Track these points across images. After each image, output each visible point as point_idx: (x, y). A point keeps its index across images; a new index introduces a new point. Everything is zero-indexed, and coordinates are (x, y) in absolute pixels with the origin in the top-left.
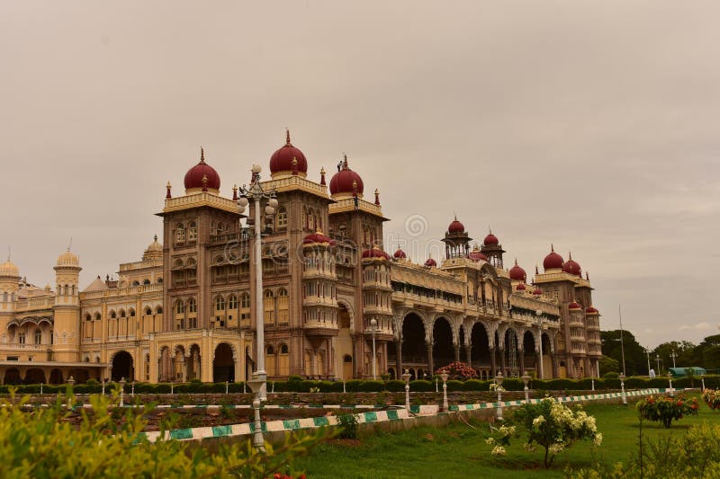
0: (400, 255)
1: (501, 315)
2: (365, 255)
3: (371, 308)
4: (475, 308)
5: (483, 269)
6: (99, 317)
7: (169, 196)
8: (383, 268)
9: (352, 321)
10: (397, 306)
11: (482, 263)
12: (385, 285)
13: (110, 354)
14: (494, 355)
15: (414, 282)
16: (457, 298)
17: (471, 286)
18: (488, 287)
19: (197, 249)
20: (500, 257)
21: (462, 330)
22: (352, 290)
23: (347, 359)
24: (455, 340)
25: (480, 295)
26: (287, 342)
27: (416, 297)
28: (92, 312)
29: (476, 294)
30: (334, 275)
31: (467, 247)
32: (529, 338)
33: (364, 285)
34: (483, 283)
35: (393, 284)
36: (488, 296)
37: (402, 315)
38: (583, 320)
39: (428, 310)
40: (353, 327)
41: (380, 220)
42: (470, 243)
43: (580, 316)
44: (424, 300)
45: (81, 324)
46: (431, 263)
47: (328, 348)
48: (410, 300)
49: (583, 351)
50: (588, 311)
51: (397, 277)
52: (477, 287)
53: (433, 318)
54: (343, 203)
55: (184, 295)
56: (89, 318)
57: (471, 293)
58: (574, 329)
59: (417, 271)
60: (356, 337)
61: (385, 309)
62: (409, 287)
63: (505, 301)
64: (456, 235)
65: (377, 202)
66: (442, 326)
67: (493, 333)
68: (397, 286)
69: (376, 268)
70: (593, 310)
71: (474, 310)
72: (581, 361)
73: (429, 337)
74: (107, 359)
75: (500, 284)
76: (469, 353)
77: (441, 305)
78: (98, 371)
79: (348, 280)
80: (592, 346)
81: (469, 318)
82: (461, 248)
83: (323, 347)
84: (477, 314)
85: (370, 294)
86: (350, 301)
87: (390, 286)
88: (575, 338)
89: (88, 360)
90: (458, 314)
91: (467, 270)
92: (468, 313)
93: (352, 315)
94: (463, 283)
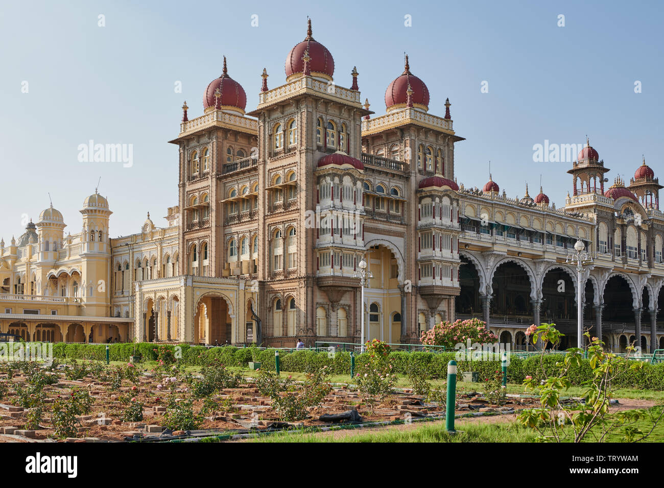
2: (422, 185)
3: (426, 253)
4: (609, 256)
6: (127, 266)
7: (184, 118)
8: (446, 201)
9: (401, 269)
12: (449, 223)
14: (640, 317)
17: (603, 229)
19: (209, 182)
22: (400, 229)
23: (396, 318)
25: (617, 241)
27: (513, 241)
28: (123, 261)
29: (611, 240)
30: (360, 208)
31: (603, 180)
33: (420, 223)
34: (623, 226)
35: (461, 221)
39: (534, 258)
40: (401, 277)
41: (450, 139)
44: (528, 246)
45: (112, 275)
46: (542, 198)
47: (355, 304)
48: (504, 245)
51: (468, 213)
52: (614, 231)
53: (543, 268)
55: (198, 238)
56: (119, 267)
57: (603, 237)
61: (447, 254)
65: (448, 116)
67: (640, 289)
68: (469, 224)
69: (433, 200)
71: (606, 260)
79: (394, 217)
85: (425, 237)
86: (396, 244)
87: (456, 224)
89: (118, 315)
91: (596, 208)
92: (598, 264)
93: (400, 262)
94: (593, 227)
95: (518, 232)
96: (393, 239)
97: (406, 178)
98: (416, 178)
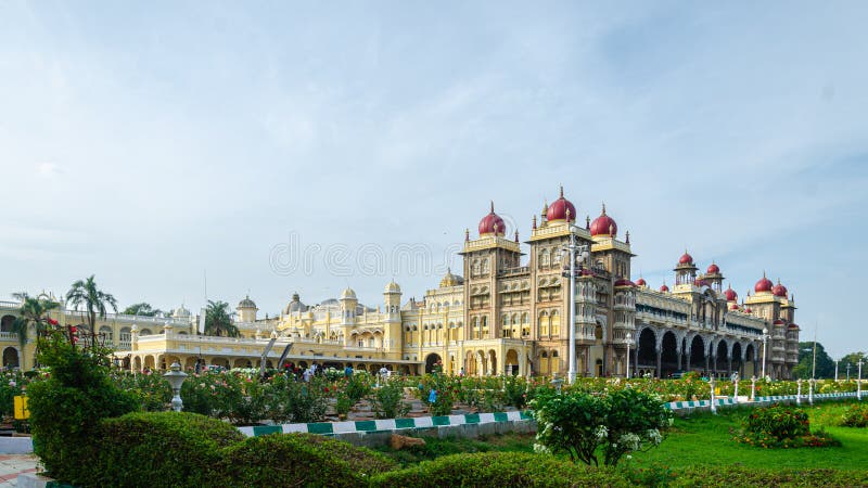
0: (642, 282)
1: (717, 329)
2: (616, 284)
3: (619, 324)
4: (697, 324)
5: (706, 294)
6: (415, 329)
7: (467, 239)
8: (630, 294)
9: (605, 334)
10: (638, 322)
11: (705, 288)
12: (631, 306)
13: (425, 354)
14: (708, 360)
15: (651, 304)
16: (683, 316)
17: (695, 307)
18: (708, 307)
19: (490, 280)
20: (720, 283)
21: (684, 341)
22: (605, 310)
23: (599, 361)
24: (679, 349)
25: (701, 314)
26: (558, 349)
27: (652, 315)
28: (411, 325)
29: (698, 313)
30: (595, 299)
31: (694, 276)
32: (737, 347)
33: (615, 307)
34: (704, 304)
35: (637, 306)
36: (708, 315)
37: (640, 328)
38: (786, 335)
39: (660, 326)
40: (604, 339)
41: (628, 255)
42: (697, 272)
43: (783, 331)
44: (658, 318)
45: (403, 333)
46: (665, 288)
48: (648, 318)
49: (782, 359)
50: (790, 326)
51: (639, 301)
52: (700, 308)
53: (663, 331)
54: (602, 243)
55: (479, 314)
56: (408, 329)
57: (695, 312)
58: (776, 341)
59: (653, 296)
60: (606, 346)
61: (630, 325)
62: (648, 308)
63: (721, 319)
64: (687, 266)
65: (627, 242)
66: (670, 338)
67: (708, 344)
68: (640, 307)
69: (625, 294)
70: (794, 326)
71: (695, 326)
72: (779, 368)
73: (659, 346)
74: (421, 358)
75: (718, 304)
76: (689, 360)
77: (670, 322)
78: (416, 366)
79: (604, 303)
80: (789, 355)
81: (692, 332)
82: (688, 276)
83: (584, 353)
84: (697, 329)
85: (619, 315)
86: (603, 319)
87: (634, 307)
88: (776, 348)
89: (408, 359)
90: (682, 328)
91: (693, 294)
92: (691, 328)
93: (604, 330)
94: (689, 305)
95: (654, 310)
96: (602, 316)
97: (609, 280)
98: (614, 280)
